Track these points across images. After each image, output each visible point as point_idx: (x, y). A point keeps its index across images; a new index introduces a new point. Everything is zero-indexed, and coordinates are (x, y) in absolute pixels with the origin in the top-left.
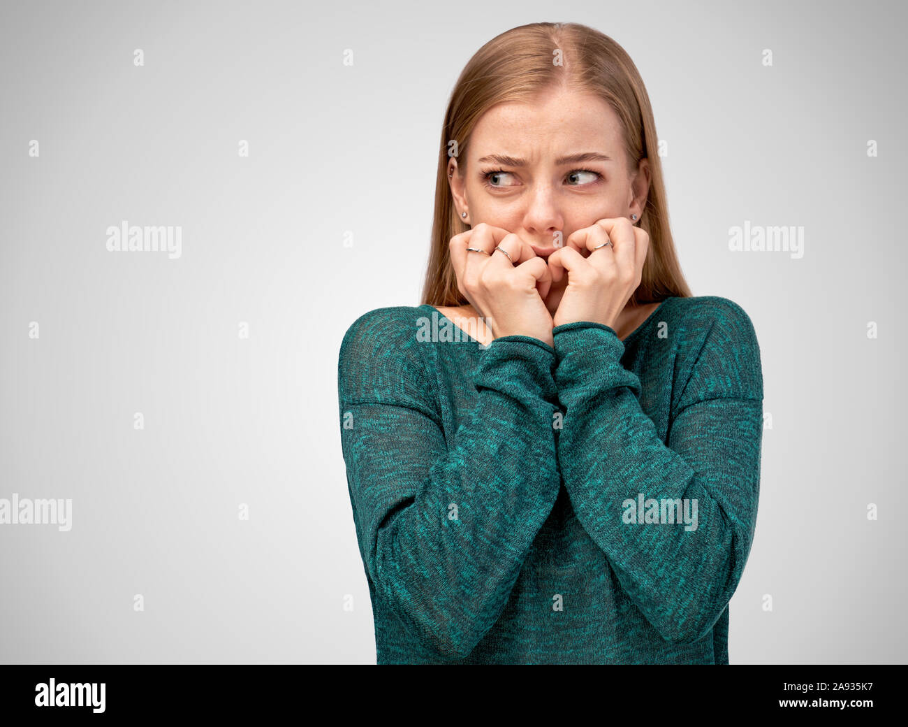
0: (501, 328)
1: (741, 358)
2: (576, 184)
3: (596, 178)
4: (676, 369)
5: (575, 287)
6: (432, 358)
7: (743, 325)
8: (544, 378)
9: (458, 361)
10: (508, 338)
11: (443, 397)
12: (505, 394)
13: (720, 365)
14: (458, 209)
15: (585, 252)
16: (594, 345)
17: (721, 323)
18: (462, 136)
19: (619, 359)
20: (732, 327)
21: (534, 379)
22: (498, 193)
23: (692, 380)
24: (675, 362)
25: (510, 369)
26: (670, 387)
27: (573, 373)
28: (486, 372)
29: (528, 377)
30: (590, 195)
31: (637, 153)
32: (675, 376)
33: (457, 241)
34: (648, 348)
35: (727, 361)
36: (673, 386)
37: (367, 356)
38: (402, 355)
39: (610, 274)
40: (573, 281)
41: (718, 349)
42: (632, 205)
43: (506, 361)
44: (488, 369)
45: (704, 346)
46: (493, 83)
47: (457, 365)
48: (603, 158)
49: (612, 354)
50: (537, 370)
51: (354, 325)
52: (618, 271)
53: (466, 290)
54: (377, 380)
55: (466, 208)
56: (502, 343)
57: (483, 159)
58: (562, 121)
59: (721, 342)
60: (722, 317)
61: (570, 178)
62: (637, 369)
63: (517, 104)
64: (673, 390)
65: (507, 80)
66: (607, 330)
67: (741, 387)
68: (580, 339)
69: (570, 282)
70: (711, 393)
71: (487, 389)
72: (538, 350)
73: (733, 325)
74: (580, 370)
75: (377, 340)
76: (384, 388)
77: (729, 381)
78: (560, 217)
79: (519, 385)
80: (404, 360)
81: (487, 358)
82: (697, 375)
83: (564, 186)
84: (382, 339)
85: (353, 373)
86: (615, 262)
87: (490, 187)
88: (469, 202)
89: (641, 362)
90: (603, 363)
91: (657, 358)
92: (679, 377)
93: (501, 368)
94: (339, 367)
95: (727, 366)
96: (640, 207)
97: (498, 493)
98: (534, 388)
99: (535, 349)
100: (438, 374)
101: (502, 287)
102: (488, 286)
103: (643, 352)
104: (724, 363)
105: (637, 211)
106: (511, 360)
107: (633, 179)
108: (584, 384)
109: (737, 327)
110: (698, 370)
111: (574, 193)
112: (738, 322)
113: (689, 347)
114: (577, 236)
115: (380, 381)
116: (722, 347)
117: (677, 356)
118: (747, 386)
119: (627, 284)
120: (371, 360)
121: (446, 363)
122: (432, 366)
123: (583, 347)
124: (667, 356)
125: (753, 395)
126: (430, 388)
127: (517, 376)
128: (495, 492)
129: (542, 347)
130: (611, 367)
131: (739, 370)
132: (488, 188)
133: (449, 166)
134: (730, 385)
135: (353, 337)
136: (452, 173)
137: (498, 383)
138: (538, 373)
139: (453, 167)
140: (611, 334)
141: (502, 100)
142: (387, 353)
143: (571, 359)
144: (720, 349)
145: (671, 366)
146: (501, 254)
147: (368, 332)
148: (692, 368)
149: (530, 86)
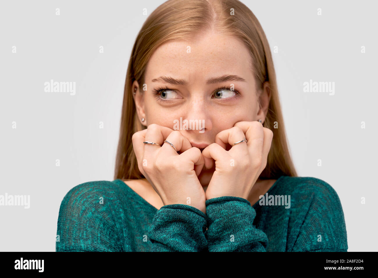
0: (169, 198)
1: (334, 220)
2: (220, 98)
3: (234, 94)
4: (289, 228)
5: (220, 172)
6: (120, 218)
7: (334, 198)
8: (198, 235)
9: (138, 219)
10: (173, 205)
11: (127, 246)
12: (170, 247)
13: (320, 225)
14: (139, 116)
15: (228, 147)
16: (234, 214)
17: (319, 197)
18: (141, 66)
19: (252, 223)
20: (326, 200)
21: (191, 236)
22: (165, 104)
23: (301, 236)
24: (288, 223)
25: (173, 228)
26: (285, 241)
27: (220, 233)
28: (157, 230)
29: (187, 234)
30: (230, 105)
31: (263, 78)
32: (289, 233)
33: (137, 137)
34: (268, 212)
35: (325, 223)
36: (287, 240)
37: (77, 215)
38: (100, 216)
39: (245, 162)
40: (219, 168)
41: (318, 215)
42: (258, 114)
43: (171, 222)
44: (158, 228)
45: (308, 213)
46: (164, 28)
47: (138, 222)
48: (240, 79)
49: (247, 220)
50: (193, 230)
51: (69, 193)
52: (251, 160)
53: (144, 171)
54: (83, 234)
55: (144, 115)
56: (169, 209)
57: (155, 80)
58: (211, 53)
59: (319, 209)
60: (319, 193)
61: (216, 94)
62: (261, 227)
63: (180, 41)
64: (287, 243)
65: (174, 25)
66: (243, 202)
67: (335, 241)
68: (224, 209)
69: (216, 169)
70: (315, 246)
71: (157, 242)
72: (194, 215)
73: (327, 198)
74: (225, 231)
75: (83, 204)
76: (87, 240)
77: (327, 237)
78: (210, 122)
79: (180, 241)
80: (101, 220)
81: (158, 220)
82: (304, 232)
83: (212, 100)
84: (86, 204)
85: (67, 227)
86: (248, 154)
87: (160, 100)
88: (146, 111)
89: (264, 222)
90: (241, 227)
91: (276, 219)
92: (291, 234)
93: (168, 227)
94: (58, 222)
95: (325, 227)
96: (264, 113)
98: (191, 242)
99: (192, 214)
100: (124, 230)
101: (170, 169)
102: (160, 168)
103: (265, 215)
104: (323, 224)
105: (262, 116)
106: (175, 222)
107: (259, 95)
108: (227, 241)
109: (330, 199)
110: (305, 229)
111: (219, 104)
112: (330, 196)
113: (298, 213)
114: (222, 135)
115: (85, 234)
116: (321, 214)
117: (290, 218)
118: (339, 240)
119: (256, 168)
120: (79, 219)
121: (131, 221)
122: (120, 223)
123: (226, 215)
124: (282, 219)
125: (343, 247)
126: (118, 239)
127: (179, 234)
129: (197, 213)
130: (246, 230)
131: (333, 229)
132: (159, 101)
133: (133, 87)
134: (327, 240)
135: (68, 201)
136: (135, 91)
137: (165, 239)
138: (194, 231)
139: (136, 87)
140: (246, 204)
141: (169, 39)
142: (89, 214)
143: (218, 224)
144: (320, 215)
145: (286, 225)
146: (169, 145)
147: (77, 199)
148: (301, 227)
149: (189, 29)
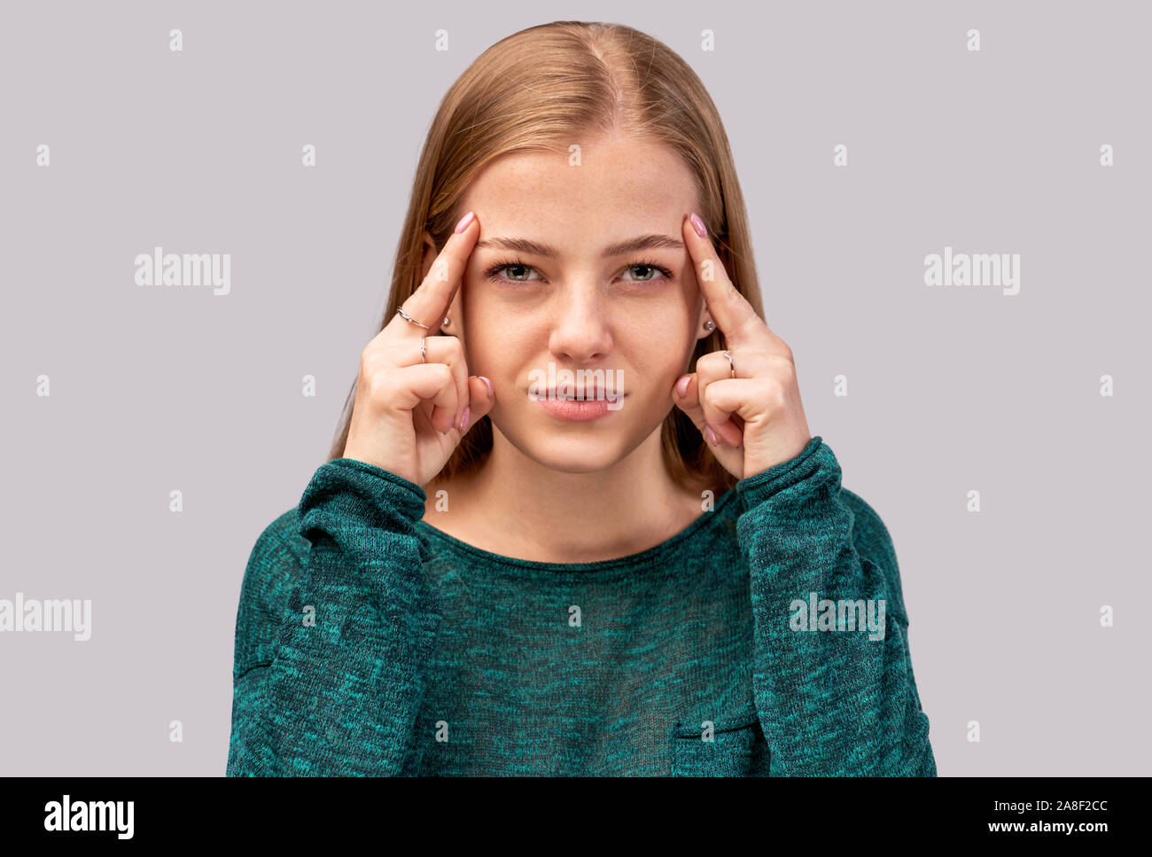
78: (608, 336)
97: (355, 699)
128: (351, 698)
